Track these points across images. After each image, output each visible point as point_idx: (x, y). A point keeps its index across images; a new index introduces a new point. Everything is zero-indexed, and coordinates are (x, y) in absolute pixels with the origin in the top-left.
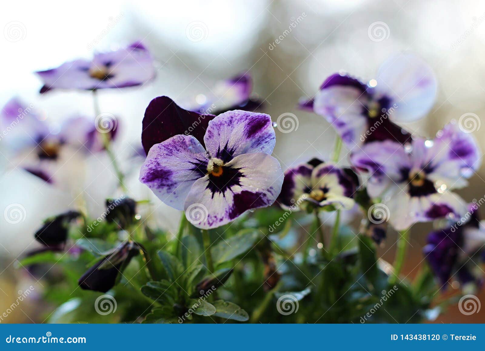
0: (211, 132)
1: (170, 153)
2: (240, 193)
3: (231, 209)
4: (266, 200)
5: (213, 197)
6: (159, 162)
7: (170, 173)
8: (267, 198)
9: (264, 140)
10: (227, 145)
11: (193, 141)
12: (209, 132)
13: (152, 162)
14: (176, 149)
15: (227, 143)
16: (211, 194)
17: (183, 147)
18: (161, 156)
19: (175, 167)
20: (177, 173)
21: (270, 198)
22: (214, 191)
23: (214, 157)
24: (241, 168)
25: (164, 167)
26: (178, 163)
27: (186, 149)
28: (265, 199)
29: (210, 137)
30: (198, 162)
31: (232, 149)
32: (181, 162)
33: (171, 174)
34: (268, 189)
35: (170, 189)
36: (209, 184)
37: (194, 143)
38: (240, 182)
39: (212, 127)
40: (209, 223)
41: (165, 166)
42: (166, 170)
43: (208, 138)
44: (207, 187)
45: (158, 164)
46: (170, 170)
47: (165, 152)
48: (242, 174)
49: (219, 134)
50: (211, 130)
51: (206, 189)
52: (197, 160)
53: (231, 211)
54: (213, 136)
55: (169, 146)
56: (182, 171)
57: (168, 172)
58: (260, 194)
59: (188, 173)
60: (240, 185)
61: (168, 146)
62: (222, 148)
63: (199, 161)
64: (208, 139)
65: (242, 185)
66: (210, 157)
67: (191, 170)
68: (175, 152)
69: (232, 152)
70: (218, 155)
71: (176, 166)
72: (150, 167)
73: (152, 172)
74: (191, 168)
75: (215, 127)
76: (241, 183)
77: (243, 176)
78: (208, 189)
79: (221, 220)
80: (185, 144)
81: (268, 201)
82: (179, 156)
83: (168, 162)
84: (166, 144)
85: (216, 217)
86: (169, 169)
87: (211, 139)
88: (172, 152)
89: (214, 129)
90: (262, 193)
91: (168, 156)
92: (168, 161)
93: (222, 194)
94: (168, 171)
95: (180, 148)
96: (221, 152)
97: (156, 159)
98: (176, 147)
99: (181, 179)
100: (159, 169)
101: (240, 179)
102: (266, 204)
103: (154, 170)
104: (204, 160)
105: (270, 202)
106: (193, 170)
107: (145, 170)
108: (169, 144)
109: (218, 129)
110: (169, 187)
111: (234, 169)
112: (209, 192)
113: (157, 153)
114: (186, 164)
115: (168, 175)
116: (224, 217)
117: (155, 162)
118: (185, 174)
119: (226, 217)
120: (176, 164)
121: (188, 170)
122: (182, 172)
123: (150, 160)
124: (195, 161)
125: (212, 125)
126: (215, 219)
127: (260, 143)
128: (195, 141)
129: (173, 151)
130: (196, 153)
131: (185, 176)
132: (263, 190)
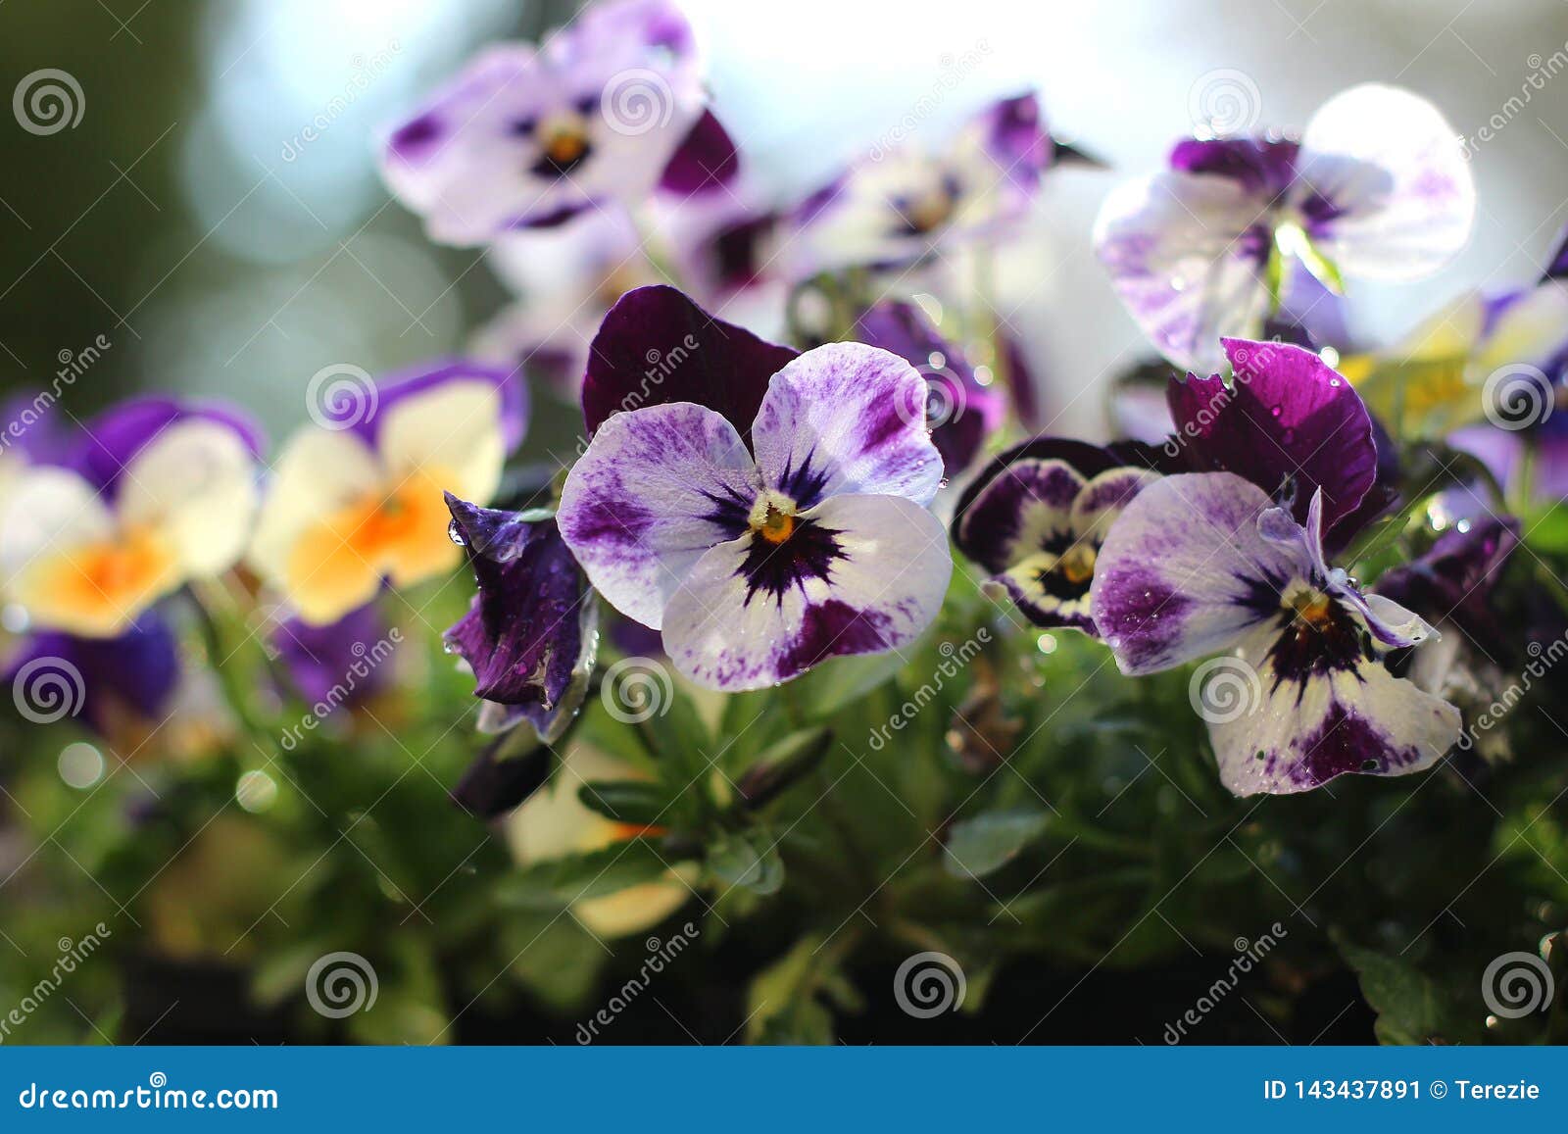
0: (772, 409)
1: (655, 453)
2: (822, 604)
3: (790, 648)
4: (888, 635)
5: (747, 602)
6: (621, 477)
7: (644, 520)
8: (891, 629)
9: (906, 463)
10: (809, 459)
11: (725, 432)
12: (767, 410)
13: (600, 470)
14: (675, 443)
15: (811, 455)
16: (746, 591)
17: (694, 442)
18: (629, 456)
19: (661, 502)
20: (665, 522)
21: (899, 631)
22: (754, 586)
23: (772, 488)
24: (839, 532)
25: (633, 497)
26: (673, 492)
27: (702, 449)
28: (884, 633)
29: (768, 424)
30: (727, 496)
31: (822, 474)
32: (682, 489)
33: (648, 524)
34: (900, 603)
35: (635, 568)
36: (748, 561)
37: (728, 438)
38: (829, 570)
39: (776, 397)
40: (720, 676)
41: (636, 492)
42: (636, 508)
43: (764, 427)
44: (740, 570)
45: (618, 482)
46: (647, 510)
47: (643, 447)
48: (841, 550)
49: (794, 423)
50: (775, 404)
51: (735, 575)
52: (727, 488)
53: (787, 651)
54: (777, 423)
55: (658, 428)
56: (677, 519)
57: (640, 515)
58: (875, 616)
59: (693, 526)
60: (828, 582)
61: (654, 428)
62: (796, 467)
63: (731, 492)
64: (763, 430)
65: (834, 581)
66: (762, 486)
67: (703, 517)
68: (669, 452)
69: (819, 483)
70: (783, 485)
71: (665, 499)
72: (594, 484)
73: (597, 503)
74: (705, 514)
75: (785, 397)
76: (830, 576)
77: (842, 556)
78: (742, 575)
79: (755, 673)
80: (702, 434)
81: (894, 636)
82: (679, 467)
83: (646, 483)
84: (650, 419)
85: (742, 661)
86: (644, 506)
87: (771, 433)
88: (663, 450)
89: (781, 402)
90: (881, 614)
91: (649, 462)
92: (645, 478)
93: (775, 595)
94: (640, 511)
95: (687, 443)
96: (792, 477)
97: (614, 461)
98: (674, 438)
99: (672, 543)
100: (618, 500)
101: (831, 562)
102: (885, 645)
103: (602, 497)
104: (744, 491)
105: (900, 640)
106: (708, 518)
107: (578, 492)
108: (657, 422)
109: (793, 406)
110: (633, 565)
111: (822, 530)
112: (741, 584)
113: (621, 446)
114: (693, 498)
115: (640, 526)
116: (765, 666)
117: (612, 471)
118: (685, 530)
119: (768, 668)
120: (665, 491)
121: (695, 519)
122: (678, 522)
123: (599, 461)
124: (720, 493)
125: (777, 390)
126: (738, 667)
127: (895, 471)
128: (730, 435)
129: (666, 450)
130: (726, 467)
131: (685, 533)
132: (886, 604)
